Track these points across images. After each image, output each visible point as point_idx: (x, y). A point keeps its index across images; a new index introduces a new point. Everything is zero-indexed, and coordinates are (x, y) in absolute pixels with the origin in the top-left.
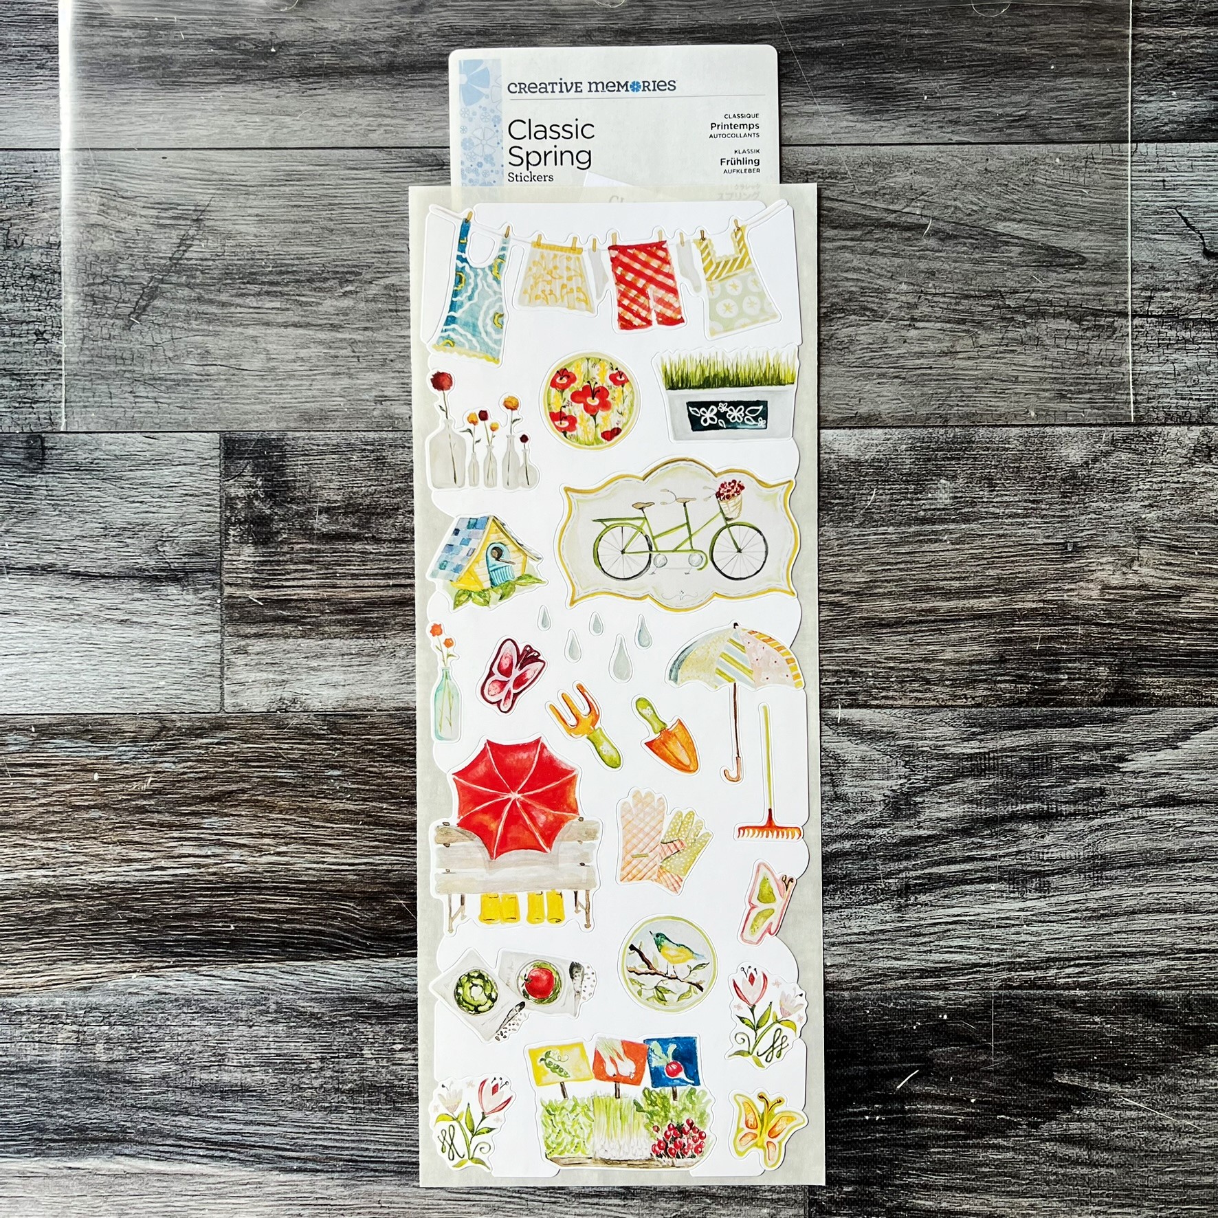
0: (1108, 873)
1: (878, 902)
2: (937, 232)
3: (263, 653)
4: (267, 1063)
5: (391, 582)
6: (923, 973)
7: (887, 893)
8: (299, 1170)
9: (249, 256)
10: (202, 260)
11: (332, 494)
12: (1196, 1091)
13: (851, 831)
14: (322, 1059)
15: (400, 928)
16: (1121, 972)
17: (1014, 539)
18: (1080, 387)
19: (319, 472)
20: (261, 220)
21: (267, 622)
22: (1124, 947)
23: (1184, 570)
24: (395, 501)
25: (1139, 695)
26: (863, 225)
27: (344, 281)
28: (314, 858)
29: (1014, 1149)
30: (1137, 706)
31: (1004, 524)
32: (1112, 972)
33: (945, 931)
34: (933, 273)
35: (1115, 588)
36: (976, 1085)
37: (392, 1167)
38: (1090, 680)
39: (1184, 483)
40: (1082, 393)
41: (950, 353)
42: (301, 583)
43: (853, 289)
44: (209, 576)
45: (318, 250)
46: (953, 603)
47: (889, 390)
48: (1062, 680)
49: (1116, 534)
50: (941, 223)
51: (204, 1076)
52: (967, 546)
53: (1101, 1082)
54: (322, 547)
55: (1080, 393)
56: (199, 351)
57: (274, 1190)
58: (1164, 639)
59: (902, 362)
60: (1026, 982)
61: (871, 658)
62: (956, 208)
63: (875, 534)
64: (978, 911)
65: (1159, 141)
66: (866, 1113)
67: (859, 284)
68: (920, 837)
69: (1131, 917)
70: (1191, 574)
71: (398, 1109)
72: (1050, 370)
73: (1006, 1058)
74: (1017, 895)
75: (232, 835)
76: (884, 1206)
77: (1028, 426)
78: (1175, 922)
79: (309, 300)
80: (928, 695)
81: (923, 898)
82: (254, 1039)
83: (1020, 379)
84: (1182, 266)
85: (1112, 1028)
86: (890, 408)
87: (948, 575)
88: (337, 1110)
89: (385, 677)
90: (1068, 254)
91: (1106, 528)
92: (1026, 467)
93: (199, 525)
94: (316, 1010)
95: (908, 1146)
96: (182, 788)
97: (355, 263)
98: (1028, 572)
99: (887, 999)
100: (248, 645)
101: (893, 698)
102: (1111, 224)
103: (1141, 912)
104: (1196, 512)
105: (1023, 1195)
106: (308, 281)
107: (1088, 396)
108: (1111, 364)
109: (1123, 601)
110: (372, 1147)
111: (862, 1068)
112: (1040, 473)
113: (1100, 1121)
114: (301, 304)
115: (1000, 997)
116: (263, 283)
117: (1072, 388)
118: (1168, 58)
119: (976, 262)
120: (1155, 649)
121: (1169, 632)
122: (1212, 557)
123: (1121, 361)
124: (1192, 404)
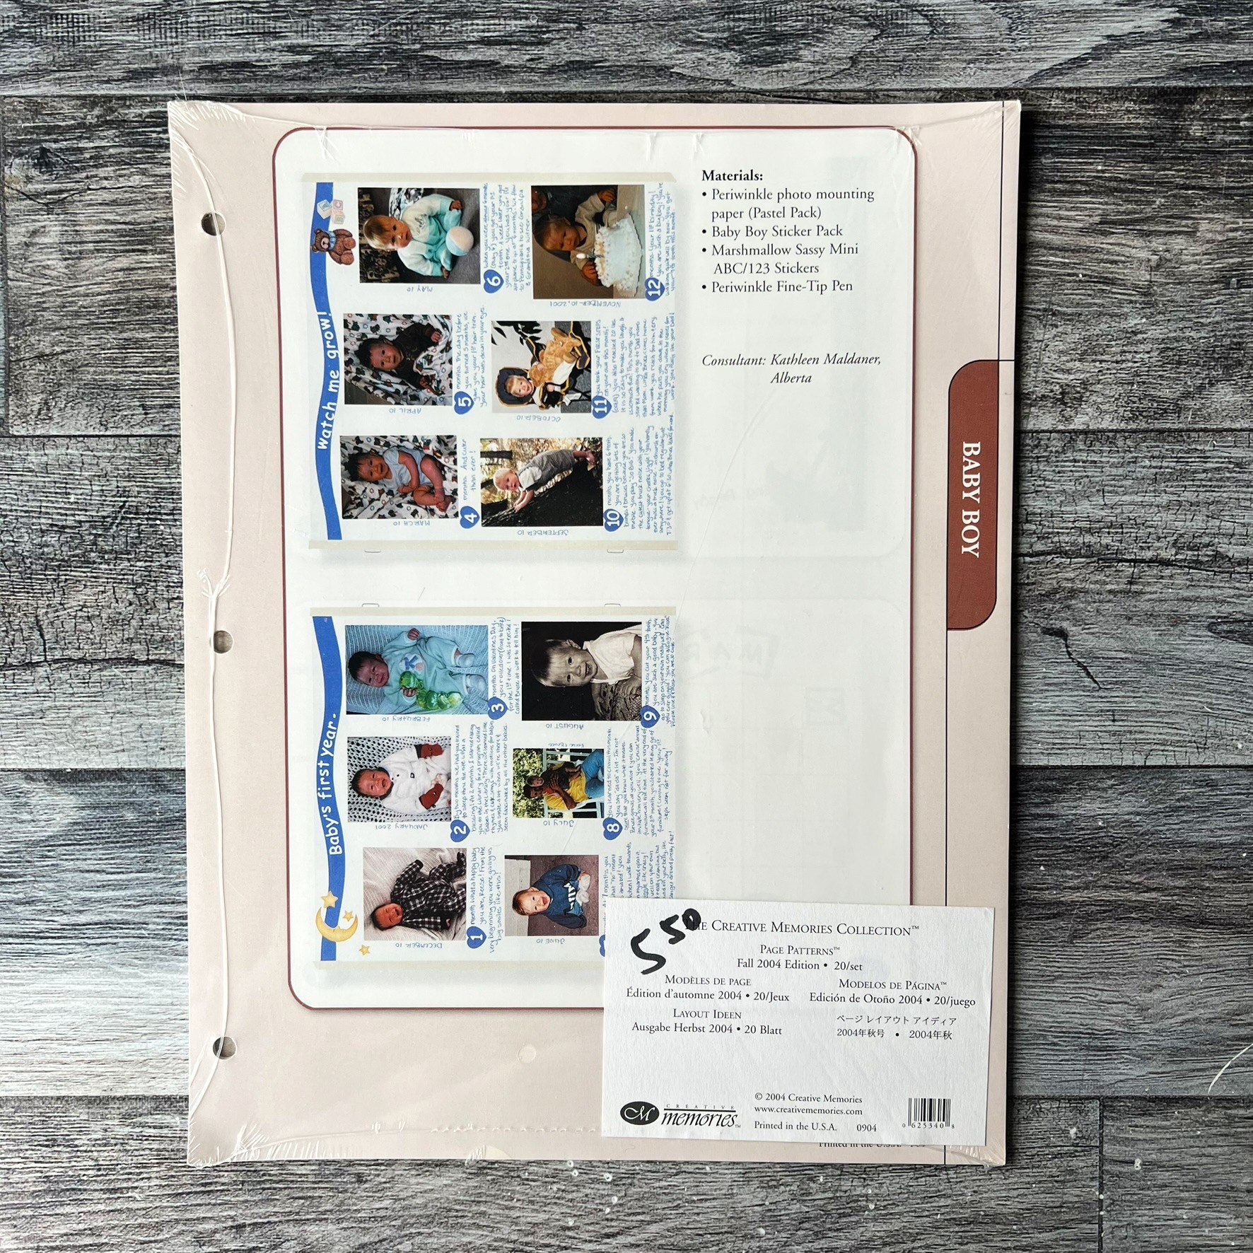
18: (1218, 476)
23: (1096, 256)
25: (1153, 102)
30: (1156, 88)
35: (1180, 233)
38: (1213, 120)
39: (1094, 361)
40: (1215, 469)
48: (1247, 119)
49: (1178, 298)
55: (1218, 469)
58: (1122, 170)
65: (1119, 767)
70: (1087, 250)
84: (1093, 620)
90: (1229, 635)
91: (1189, 307)
102: (1176, 670)
104: (1080, 326)
107: (1209, 465)
108: (1180, 504)
109: (1171, 217)
117: (1228, 475)
118: (1107, 864)
120: (1133, 158)
121: (1115, 179)
122: (1062, 271)
123: (1168, 507)
124: (1084, 456)
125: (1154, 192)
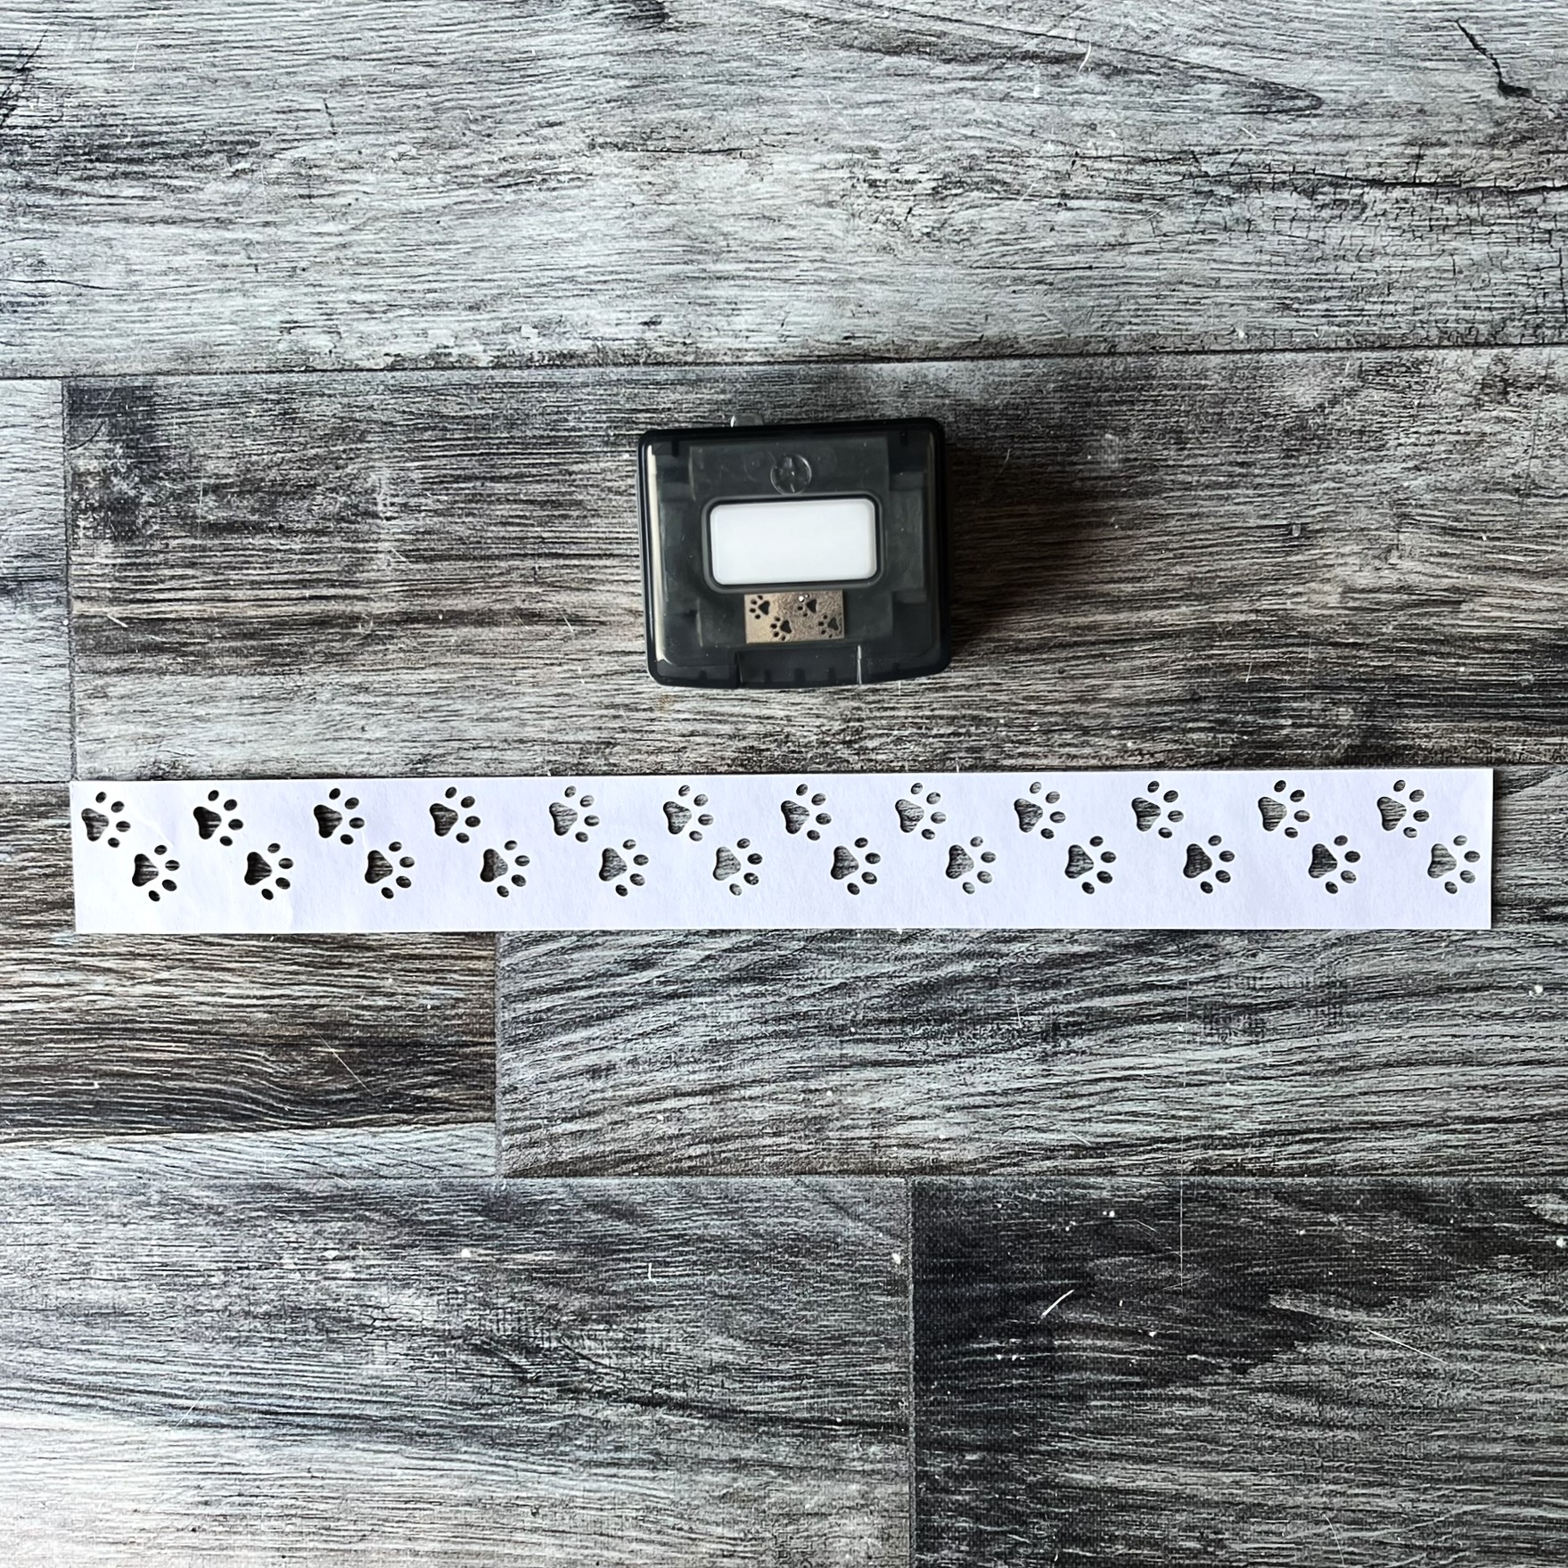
0: (1351, 1008)
1: (1014, 1049)
2: (1099, 65)
3: (129, 697)
4: (149, 1274)
5: (307, 593)
6: (1079, 1150)
7: (1027, 1037)
8: (197, 1425)
9: (99, 121)
10: (30, 127)
11: (218, 466)
12: (1477, 1322)
13: (975, 947)
14: (226, 1271)
15: (331, 1087)
16: (1370, 1150)
17: (1212, 520)
18: (1312, 293)
19: (203, 435)
20: (115, 67)
21: (133, 651)
22: (1374, 1114)
23: (1465, 563)
24: (311, 473)
25: (1398, 747)
26: (989, 56)
27: (233, 156)
28: (207, 988)
29: (1211, 1402)
31: (1200, 498)
32: (1356, 1151)
33: (1111, 1091)
34: (1093, 127)
35: (1363, 591)
36: (1156, 1311)
37: (328, 1422)
38: (1325, 726)
39: (1468, 433)
40: (1315, 302)
41: (1120, 245)
42: (180, 595)
43: (975, 152)
44: (52, 586)
45: (196, 110)
46: (1123, 617)
47: (1030, 301)
48: (1283, 727)
49: (1364, 511)
50: (1105, 52)
51: (63, 1293)
52: (1144, 532)
53: (1337, 1307)
54: (209, 543)
55: (1312, 302)
56: (30, 261)
57: (162, 1452)
58: (1433, 666)
59: (1048, 259)
60: (1230, 1165)
61: (1003, 698)
62: (1127, 28)
63: (1009, 516)
64: (1159, 1062)
66: (997, 1350)
67: (985, 144)
68: (1074, 955)
69: (1385, 1071)
70: (1477, 570)
71: (332, 1341)
72: (1267, 268)
73: (1200, 1274)
74: (1216, 1039)
75: (93, 955)
76: (1024, 1482)
77: (1234, 352)
78: (1448, 1079)
79: (184, 183)
80: (1087, 750)
81: (1078, 1043)
82: (130, 1242)
83: (1223, 282)
84: (1466, 108)
85: (1355, 1232)
86: (1030, 329)
87: (1116, 576)
88: (247, 1342)
89: (301, 731)
90: (1295, 94)
91: (1350, 501)
92: (1232, 414)
93: (36, 513)
94: (216, 1202)
95: (1060, 1398)
96: (21, 888)
97: (249, 128)
98: (1233, 568)
99: (1028, 1188)
100: (108, 685)
101: (1034, 755)
102: (1361, 47)
103: (1399, 1064)
104: (1486, 477)
105: (1224, 1467)
106: (183, 156)
107: (1324, 306)
108: (1358, 258)
109: (1374, 610)
110: (298, 1393)
111: (991, 1286)
112: (1252, 422)
113: (1337, 1364)
114: (172, 189)
115: (1192, 1186)
116: (119, 161)
117: (1300, 295)
119: (1157, 109)
120: (1421, 680)
121: (1442, 655)
122: (1507, 543)
123: (1373, 253)
124: (1479, 315)
125: (1395, 640)
